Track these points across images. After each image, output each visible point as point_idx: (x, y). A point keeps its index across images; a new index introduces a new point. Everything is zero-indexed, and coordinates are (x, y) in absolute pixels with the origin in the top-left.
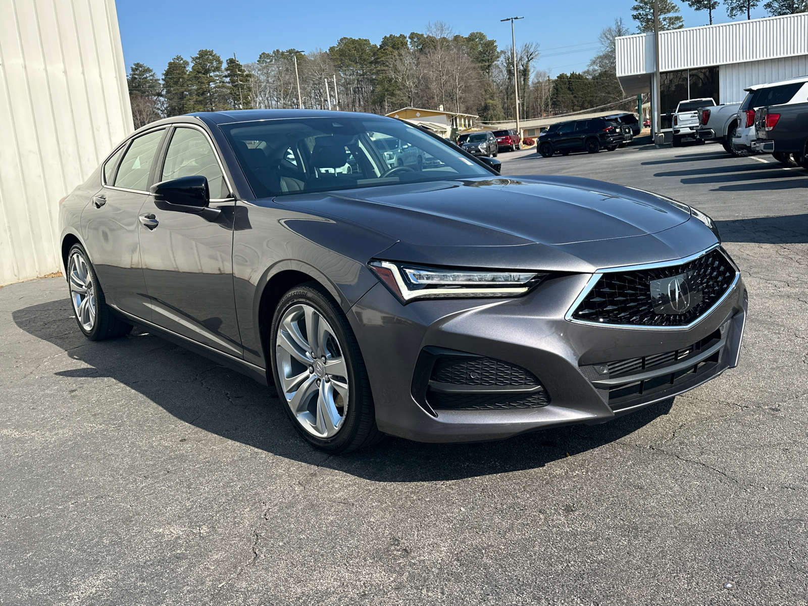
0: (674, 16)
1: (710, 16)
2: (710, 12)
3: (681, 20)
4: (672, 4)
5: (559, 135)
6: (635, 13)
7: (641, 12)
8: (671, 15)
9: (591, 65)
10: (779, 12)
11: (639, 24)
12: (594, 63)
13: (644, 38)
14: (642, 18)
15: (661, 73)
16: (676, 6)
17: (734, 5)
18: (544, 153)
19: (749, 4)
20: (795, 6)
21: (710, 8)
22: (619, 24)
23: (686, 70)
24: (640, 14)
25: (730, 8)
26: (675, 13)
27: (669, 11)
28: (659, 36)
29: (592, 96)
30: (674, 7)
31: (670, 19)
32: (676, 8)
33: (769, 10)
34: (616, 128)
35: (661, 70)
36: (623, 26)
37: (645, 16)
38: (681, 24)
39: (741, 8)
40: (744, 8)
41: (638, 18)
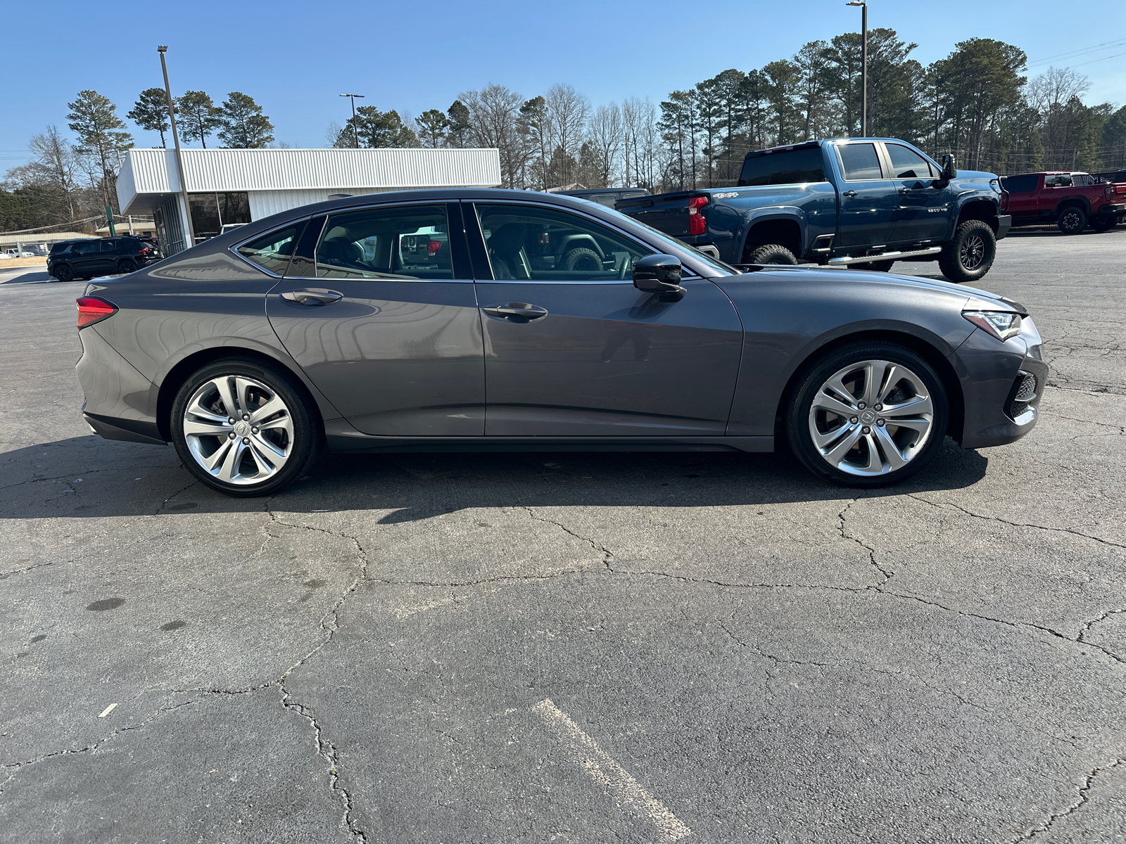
0: (121, 132)
1: (163, 138)
2: (162, 135)
3: (131, 138)
4: (117, 118)
5: (79, 255)
6: (73, 122)
7: (80, 123)
8: (116, 130)
9: (10, 177)
10: (234, 144)
11: (79, 135)
12: (13, 174)
13: (163, 153)
14: (82, 129)
15: (189, 193)
16: (122, 121)
17: (187, 130)
18: (61, 276)
19: (202, 131)
20: (248, 139)
21: (160, 129)
22: (53, 132)
23: (214, 193)
24: (78, 124)
25: (183, 133)
26: (121, 129)
27: (114, 126)
28: (181, 153)
29: (19, 214)
30: (119, 122)
31: (117, 135)
32: (122, 124)
33: (223, 140)
34: (153, 250)
35: (188, 191)
36: (59, 135)
37: (84, 127)
38: (131, 142)
39: (194, 134)
40: (198, 135)
41: (77, 129)
